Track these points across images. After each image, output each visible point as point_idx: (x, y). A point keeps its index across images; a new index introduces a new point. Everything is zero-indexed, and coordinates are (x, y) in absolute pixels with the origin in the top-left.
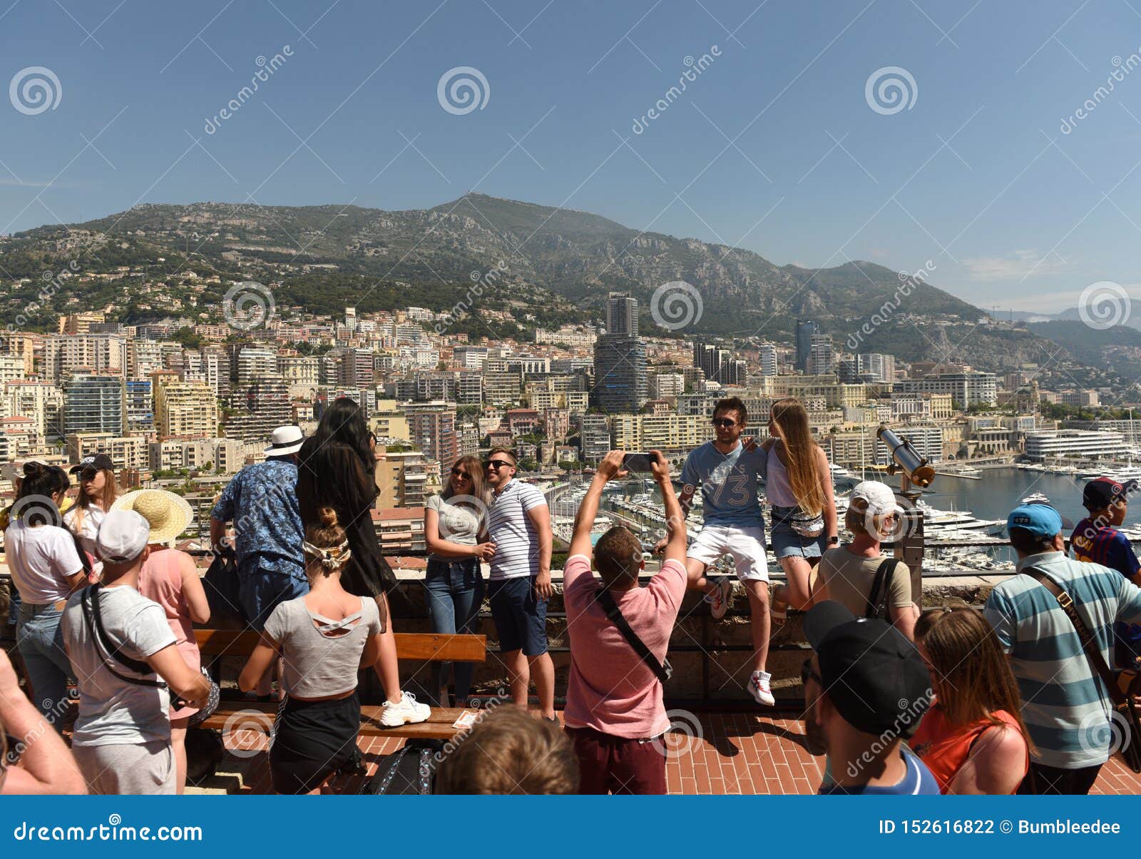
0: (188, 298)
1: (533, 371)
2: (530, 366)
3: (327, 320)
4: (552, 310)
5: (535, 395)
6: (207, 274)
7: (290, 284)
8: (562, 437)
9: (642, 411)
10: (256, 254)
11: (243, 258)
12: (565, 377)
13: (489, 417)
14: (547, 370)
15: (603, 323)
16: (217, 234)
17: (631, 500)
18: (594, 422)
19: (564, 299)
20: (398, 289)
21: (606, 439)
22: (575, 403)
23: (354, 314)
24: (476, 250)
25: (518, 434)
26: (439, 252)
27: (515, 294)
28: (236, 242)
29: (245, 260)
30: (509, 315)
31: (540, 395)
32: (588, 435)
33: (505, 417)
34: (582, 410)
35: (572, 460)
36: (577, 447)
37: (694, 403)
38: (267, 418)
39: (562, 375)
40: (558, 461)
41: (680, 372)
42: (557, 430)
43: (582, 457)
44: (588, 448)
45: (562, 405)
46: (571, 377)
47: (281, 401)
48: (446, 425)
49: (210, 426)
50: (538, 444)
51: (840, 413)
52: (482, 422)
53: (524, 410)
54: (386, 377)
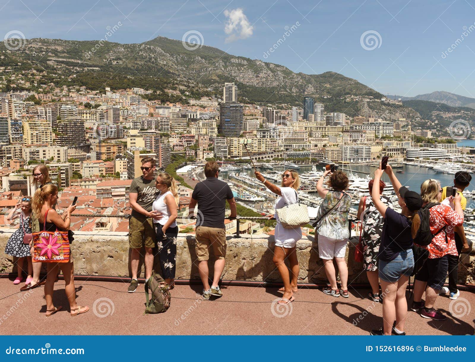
0: (33, 82)
1: (192, 117)
2: (191, 115)
3: (97, 93)
4: (197, 90)
5: (194, 128)
6: (42, 71)
7: (79, 76)
8: (206, 147)
9: (242, 136)
10: (63, 62)
11: (57, 64)
12: (207, 120)
13: (173, 137)
14: (198, 117)
15: (220, 97)
16: (44, 53)
17: (239, 175)
18: (220, 140)
19: (203, 86)
20: (129, 79)
21: (226, 148)
22: (212, 132)
23: (109, 90)
24: (162, 63)
25: (186, 145)
26: (145, 63)
27: (181, 83)
28: (53, 57)
29: (58, 65)
30: (178, 92)
31: (196, 128)
32: (218, 146)
33: (180, 138)
34: (215, 135)
35: (211, 157)
36: (213, 152)
37: (264, 133)
38: (75, 137)
39: (205, 120)
40: (205, 158)
41: (257, 119)
42: (204, 143)
43: (215, 156)
44: (218, 152)
45: (205, 133)
46: (209, 120)
47: (81, 129)
48: (157, 141)
49: (49, 140)
50: (196, 150)
51: (327, 139)
52: (171, 139)
53: (189, 135)
54: (126, 119)
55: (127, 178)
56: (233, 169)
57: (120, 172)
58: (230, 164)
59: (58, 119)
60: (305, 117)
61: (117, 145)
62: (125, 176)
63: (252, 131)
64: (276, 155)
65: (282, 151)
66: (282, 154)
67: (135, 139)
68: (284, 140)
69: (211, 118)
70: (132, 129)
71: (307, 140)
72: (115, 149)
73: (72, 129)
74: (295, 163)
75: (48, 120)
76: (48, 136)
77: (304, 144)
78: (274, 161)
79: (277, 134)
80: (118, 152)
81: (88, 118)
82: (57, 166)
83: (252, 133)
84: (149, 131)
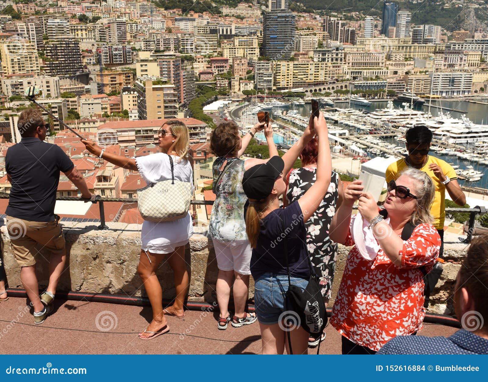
1: (225, 33)
2: (223, 30)
5: (227, 48)
8: (244, 75)
9: (292, 59)
12: (245, 37)
13: (199, 62)
14: (233, 33)
15: (264, 2)
17: (287, 114)
18: (263, 66)
21: (271, 76)
22: (251, 54)
31: (230, 49)
32: (260, 74)
33: (209, 62)
34: (255, 58)
35: (249, 89)
36: (253, 82)
37: (324, 54)
38: (68, 63)
39: (243, 36)
40: (241, 90)
41: (315, 34)
42: (241, 70)
43: (255, 87)
44: (259, 82)
45: (243, 55)
46: (248, 37)
47: (76, 52)
48: (177, 67)
49: (35, 68)
50: (229, 79)
51: (412, 63)
52: (195, 65)
53: (220, 58)
54: (135, 37)
55: (137, 118)
56: (279, 105)
57: (129, 110)
58: (275, 98)
59: (44, 39)
60: (384, 31)
61: (123, 74)
62: (135, 115)
63: (308, 51)
64: (340, 86)
65: (348, 80)
66: (348, 84)
67: (146, 65)
68: (351, 64)
69: (251, 34)
70: (144, 51)
71: (384, 65)
72: (121, 79)
73: (64, 52)
74: (364, 96)
75: (31, 40)
76: (33, 62)
77: (379, 71)
78: (335, 94)
79: (341, 56)
80: (126, 83)
81: (84, 36)
82: (47, 103)
83: (306, 54)
84: (166, 53)
